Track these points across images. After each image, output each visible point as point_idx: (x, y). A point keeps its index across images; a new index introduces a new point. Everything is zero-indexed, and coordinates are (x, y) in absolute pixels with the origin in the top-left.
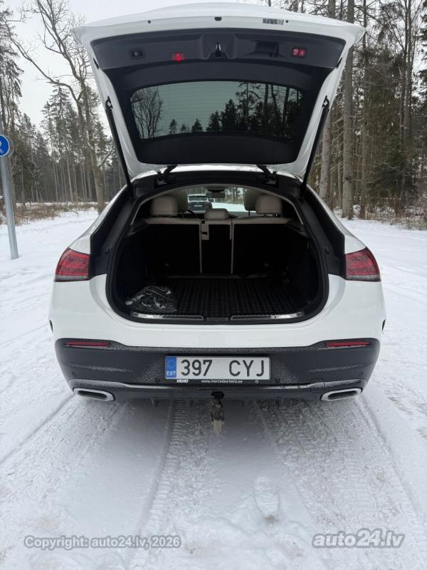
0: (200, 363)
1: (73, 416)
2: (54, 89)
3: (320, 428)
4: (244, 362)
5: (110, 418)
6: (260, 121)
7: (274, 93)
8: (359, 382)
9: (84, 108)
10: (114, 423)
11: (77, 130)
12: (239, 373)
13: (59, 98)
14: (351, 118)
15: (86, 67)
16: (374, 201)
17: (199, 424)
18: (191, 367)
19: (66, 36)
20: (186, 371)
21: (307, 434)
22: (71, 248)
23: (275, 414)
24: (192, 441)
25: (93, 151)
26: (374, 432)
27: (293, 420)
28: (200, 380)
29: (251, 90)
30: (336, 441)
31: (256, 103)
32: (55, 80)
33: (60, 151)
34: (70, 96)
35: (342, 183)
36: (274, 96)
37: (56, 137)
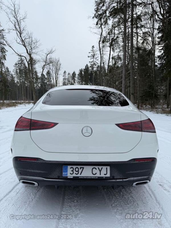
0: (78, 169)
1: (19, 193)
2: (19, 58)
3: (130, 199)
4: (99, 168)
5: (36, 194)
6: (98, 72)
7: (104, 62)
8: (149, 177)
9: (30, 65)
10: (37, 196)
11: (27, 73)
12: (96, 174)
13: (21, 61)
14: (133, 72)
15: (32, 50)
16: (142, 103)
17: (76, 197)
18: (74, 171)
19: (25, 39)
20: (72, 173)
21: (125, 202)
22: (23, 116)
23: (110, 192)
24: (73, 205)
25: (33, 81)
26: (154, 200)
27: (118, 195)
28: (78, 177)
29: (95, 61)
30: (138, 205)
31: (97, 65)
32: (19, 54)
33: (20, 81)
34: (25, 61)
35: (130, 96)
36: (103, 63)
37: (18, 76)
